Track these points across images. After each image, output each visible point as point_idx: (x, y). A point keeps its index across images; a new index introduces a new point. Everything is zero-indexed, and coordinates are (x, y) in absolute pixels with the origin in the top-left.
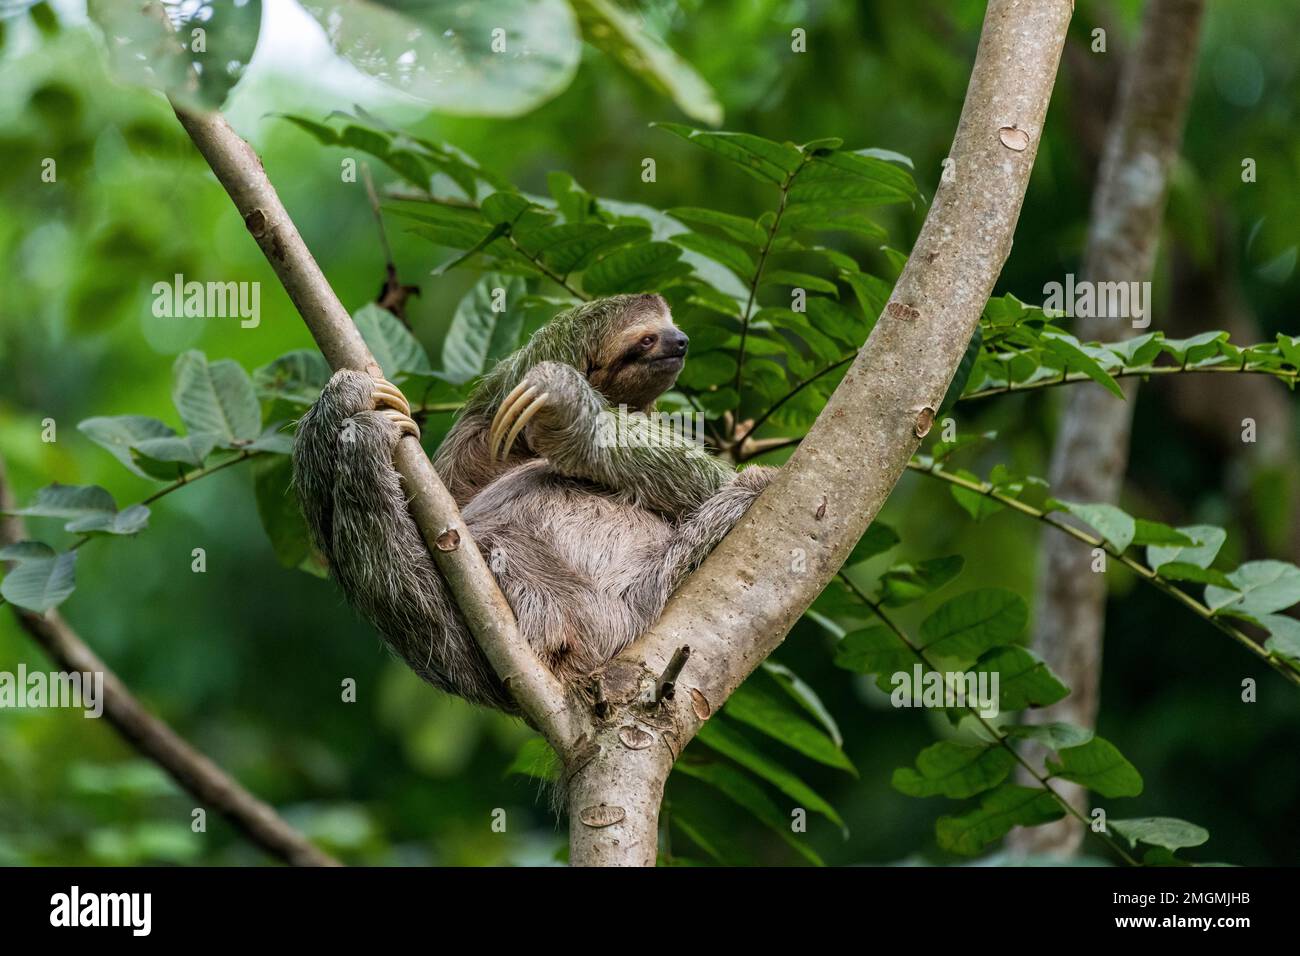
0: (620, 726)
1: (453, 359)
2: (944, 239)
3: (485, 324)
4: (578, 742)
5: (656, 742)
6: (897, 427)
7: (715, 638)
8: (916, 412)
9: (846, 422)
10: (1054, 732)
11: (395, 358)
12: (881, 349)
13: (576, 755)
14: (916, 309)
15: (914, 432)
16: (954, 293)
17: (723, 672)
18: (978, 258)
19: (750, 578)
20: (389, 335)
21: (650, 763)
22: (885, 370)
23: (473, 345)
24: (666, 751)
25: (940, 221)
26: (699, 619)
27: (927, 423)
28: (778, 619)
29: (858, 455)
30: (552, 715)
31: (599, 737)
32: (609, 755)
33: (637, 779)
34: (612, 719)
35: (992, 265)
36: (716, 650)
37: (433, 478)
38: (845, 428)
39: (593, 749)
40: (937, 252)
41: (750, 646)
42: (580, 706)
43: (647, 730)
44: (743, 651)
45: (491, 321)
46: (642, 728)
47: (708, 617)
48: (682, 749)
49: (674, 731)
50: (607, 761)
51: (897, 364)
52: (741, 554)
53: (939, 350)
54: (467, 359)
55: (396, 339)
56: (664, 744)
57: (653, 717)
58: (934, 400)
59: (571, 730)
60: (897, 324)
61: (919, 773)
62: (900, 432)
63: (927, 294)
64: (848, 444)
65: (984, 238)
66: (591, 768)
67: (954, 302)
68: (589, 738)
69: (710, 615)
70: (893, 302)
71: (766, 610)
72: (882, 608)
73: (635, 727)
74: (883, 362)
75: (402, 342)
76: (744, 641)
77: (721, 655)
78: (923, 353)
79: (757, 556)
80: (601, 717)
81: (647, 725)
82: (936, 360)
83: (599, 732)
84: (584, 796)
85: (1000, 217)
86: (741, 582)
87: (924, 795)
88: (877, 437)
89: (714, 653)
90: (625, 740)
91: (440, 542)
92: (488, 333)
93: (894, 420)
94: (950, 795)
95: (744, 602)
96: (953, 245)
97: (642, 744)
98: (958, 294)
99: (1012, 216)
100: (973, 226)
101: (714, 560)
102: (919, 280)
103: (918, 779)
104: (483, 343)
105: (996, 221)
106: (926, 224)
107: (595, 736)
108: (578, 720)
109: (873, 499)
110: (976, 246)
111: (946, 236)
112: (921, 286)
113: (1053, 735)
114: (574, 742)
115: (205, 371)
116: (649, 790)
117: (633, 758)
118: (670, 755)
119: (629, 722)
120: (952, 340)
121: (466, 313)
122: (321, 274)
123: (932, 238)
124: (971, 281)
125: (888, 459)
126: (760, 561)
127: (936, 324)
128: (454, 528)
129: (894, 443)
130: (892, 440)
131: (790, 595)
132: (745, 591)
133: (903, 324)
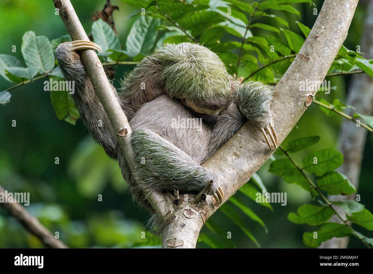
0: (184, 209)
1: (130, 45)
2: (322, 31)
3: (143, 31)
4: (168, 214)
5: (197, 216)
6: (298, 101)
7: (223, 178)
8: (306, 96)
9: (279, 98)
10: (350, 206)
11: (108, 41)
12: (295, 71)
13: (166, 219)
14: (309, 57)
15: (305, 104)
16: (324, 52)
17: (225, 191)
18: (334, 39)
19: (238, 155)
20: (106, 32)
21: (194, 224)
22: (295, 79)
23: (138, 39)
24: (201, 220)
25: (321, 24)
26: (217, 170)
27: (310, 101)
28: (247, 172)
29: (283, 111)
30: (158, 203)
31: (176, 213)
32: (179, 220)
33: (189, 230)
34: (181, 206)
35: (339, 42)
36: (223, 182)
37: (119, 108)
38: (278, 101)
39: (173, 217)
40: (319, 35)
41: (236, 181)
42: (169, 200)
43: (194, 211)
44: (233, 183)
45: (146, 30)
46: (192, 210)
47: (220, 169)
48: (207, 219)
49: (205, 212)
50: (178, 222)
51: (300, 77)
52: (235, 146)
53: (317, 73)
54: (135, 45)
55: (109, 34)
56: (200, 217)
57: (197, 206)
58: (313, 92)
59: (165, 209)
60: (301, 62)
61: (298, 215)
62: (300, 103)
63: (313, 51)
64: (279, 107)
65: (337, 32)
66: (172, 224)
67: (324, 55)
68: (172, 212)
69: (222, 169)
70: (300, 53)
71: (243, 168)
72: (288, 153)
73: (190, 210)
74: (295, 76)
75: (111, 35)
76: (234, 179)
77: (225, 184)
78: (310, 74)
79: (241, 147)
80: (177, 205)
81: (194, 209)
82: (315, 77)
83: (176, 211)
84: (168, 235)
85: (343, 24)
86: (234, 157)
87: (300, 223)
88: (290, 105)
89: (222, 183)
90: (185, 214)
91: (120, 133)
92: (144, 35)
93: (298, 99)
94: (309, 224)
95: (235, 164)
96: (325, 33)
97: (192, 216)
98: (325, 52)
99: (348, 24)
100: (333, 27)
101: (225, 148)
102: (311, 46)
103: (298, 217)
104: (142, 39)
105: (342, 25)
106: (315, 24)
107: (174, 212)
108: (168, 205)
109: (287, 128)
110: (333, 34)
111: (323, 29)
112: (312, 48)
113: (349, 207)
114: (166, 213)
115: (34, 40)
116: (193, 234)
117: (188, 221)
118: (202, 221)
119: (188, 208)
120: (322, 70)
121: (136, 26)
122: (82, 26)
123: (317, 30)
124: (331, 47)
125: (294, 114)
126: (242, 149)
127: (316, 63)
128: (125, 128)
129: (297, 107)
130: (296, 107)
131: (253, 163)
132: (235, 160)
133: (304, 62)
